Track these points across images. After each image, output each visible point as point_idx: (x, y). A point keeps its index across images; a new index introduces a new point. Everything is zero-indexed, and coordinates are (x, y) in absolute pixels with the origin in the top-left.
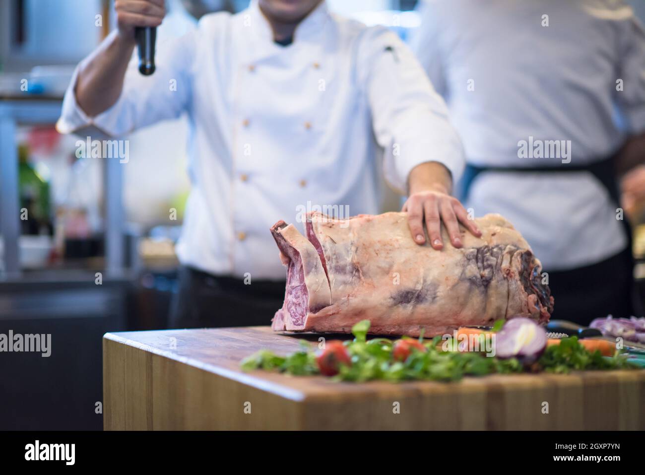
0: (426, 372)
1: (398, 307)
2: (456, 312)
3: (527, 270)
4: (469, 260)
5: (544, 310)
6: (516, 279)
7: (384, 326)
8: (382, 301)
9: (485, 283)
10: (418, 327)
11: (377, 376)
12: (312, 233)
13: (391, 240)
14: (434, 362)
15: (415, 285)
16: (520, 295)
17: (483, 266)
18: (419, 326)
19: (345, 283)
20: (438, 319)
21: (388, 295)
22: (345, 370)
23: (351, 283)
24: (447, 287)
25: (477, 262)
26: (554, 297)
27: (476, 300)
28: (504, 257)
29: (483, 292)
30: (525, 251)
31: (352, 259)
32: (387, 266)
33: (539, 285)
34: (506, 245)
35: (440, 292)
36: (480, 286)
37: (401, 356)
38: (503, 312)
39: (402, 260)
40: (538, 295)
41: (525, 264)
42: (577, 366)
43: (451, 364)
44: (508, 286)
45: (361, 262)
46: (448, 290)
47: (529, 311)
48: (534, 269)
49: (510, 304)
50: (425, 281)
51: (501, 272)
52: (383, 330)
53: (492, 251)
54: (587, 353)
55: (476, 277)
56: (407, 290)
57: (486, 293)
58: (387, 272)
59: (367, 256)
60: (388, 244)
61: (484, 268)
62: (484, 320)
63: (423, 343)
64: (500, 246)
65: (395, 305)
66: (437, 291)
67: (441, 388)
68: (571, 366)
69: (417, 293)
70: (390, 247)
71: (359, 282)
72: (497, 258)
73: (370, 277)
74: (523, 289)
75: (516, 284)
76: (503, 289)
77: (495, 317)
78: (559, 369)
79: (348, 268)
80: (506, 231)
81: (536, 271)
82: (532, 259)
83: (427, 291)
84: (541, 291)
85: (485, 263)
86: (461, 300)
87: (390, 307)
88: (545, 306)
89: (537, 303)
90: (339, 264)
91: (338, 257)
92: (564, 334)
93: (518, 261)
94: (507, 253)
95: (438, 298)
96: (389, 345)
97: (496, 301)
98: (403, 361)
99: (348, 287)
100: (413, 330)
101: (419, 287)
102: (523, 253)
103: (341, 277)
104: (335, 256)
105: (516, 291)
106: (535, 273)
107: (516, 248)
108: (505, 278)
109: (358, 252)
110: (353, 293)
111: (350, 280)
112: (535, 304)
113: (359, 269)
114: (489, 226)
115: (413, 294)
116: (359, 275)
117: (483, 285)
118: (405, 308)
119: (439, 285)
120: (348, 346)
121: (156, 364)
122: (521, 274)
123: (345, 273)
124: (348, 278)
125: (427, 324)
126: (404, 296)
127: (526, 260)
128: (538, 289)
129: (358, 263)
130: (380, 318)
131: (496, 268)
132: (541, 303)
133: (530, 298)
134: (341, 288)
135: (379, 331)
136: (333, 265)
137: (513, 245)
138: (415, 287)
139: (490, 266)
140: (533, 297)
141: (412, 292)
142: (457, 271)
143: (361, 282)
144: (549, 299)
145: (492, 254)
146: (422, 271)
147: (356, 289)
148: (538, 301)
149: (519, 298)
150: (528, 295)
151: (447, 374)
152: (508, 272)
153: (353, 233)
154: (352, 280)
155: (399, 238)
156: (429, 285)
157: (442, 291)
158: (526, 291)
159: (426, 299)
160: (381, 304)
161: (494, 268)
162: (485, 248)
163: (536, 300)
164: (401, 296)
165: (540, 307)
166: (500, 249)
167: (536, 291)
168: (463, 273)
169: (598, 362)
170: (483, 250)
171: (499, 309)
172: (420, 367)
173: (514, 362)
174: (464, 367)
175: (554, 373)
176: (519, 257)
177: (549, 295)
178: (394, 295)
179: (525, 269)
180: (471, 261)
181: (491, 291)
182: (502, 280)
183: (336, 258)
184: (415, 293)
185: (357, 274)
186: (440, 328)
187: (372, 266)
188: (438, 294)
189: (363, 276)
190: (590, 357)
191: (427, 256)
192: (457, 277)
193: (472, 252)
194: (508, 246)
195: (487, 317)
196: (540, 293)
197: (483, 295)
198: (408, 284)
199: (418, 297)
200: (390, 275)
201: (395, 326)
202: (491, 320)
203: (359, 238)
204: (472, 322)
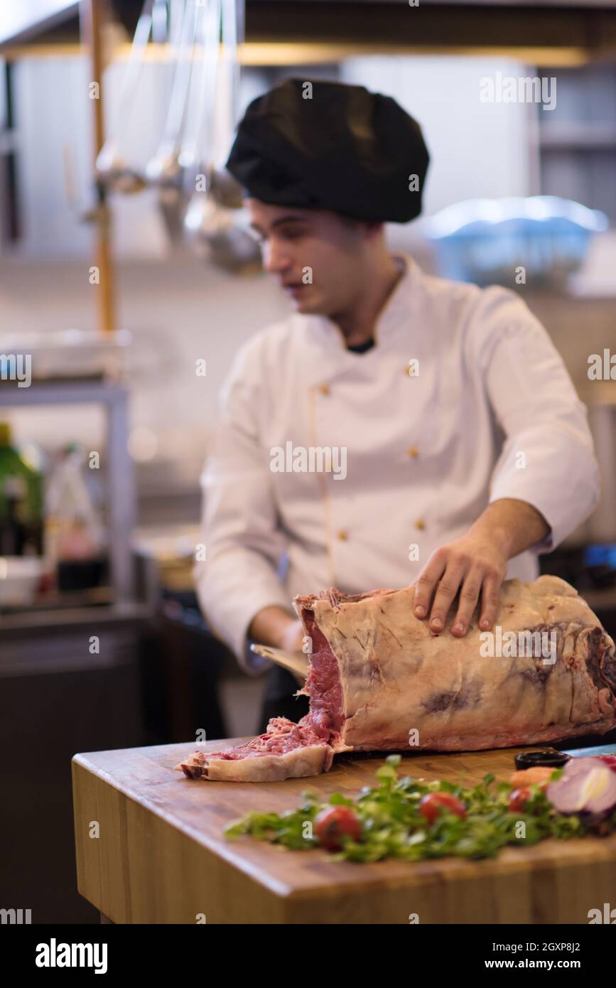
1: (431, 716)
2: (506, 716)
3: (596, 656)
6: (582, 669)
8: (411, 709)
9: (543, 679)
15: (452, 685)
16: (588, 690)
18: (459, 737)
19: (361, 689)
20: (484, 727)
21: (417, 701)
23: (370, 688)
24: (494, 684)
27: (532, 699)
28: (566, 640)
29: (540, 689)
30: (593, 629)
31: (370, 655)
32: (415, 662)
33: (612, 674)
34: (568, 623)
35: (483, 692)
36: (537, 682)
38: (567, 714)
39: (434, 653)
40: (612, 688)
41: (593, 646)
44: (573, 679)
45: (381, 659)
46: (495, 690)
47: (601, 711)
48: (605, 653)
49: (575, 704)
50: (464, 679)
51: (564, 662)
55: (530, 669)
56: (442, 692)
57: (544, 691)
58: (414, 669)
59: (389, 651)
62: (542, 725)
64: (560, 624)
65: (427, 713)
66: (482, 690)
69: (455, 696)
71: (380, 686)
73: (393, 678)
74: (592, 682)
75: (583, 677)
76: (567, 685)
77: (556, 721)
79: (366, 669)
80: (566, 600)
82: (602, 638)
83: (469, 691)
84: (615, 682)
86: (512, 701)
87: (422, 716)
89: (610, 699)
90: (353, 663)
91: (351, 653)
93: (585, 644)
94: (570, 634)
95: (482, 701)
97: (557, 701)
99: (366, 694)
100: (453, 743)
101: (457, 688)
102: (590, 632)
103: (357, 682)
104: (348, 653)
105: (583, 686)
106: (606, 658)
107: (581, 626)
108: (568, 670)
109: (376, 644)
110: (373, 701)
111: (369, 685)
112: (608, 702)
113: (379, 668)
114: (545, 595)
115: (450, 697)
116: (380, 677)
117: (540, 680)
118: (440, 716)
119: (483, 684)
122: (589, 662)
123: (361, 676)
124: (365, 682)
125: (468, 734)
126: (438, 701)
127: (595, 642)
128: (611, 679)
129: (378, 660)
133: (602, 694)
134: (357, 695)
136: (348, 663)
137: (577, 622)
138: (452, 689)
140: (606, 692)
141: (449, 695)
142: (506, 664)
143: (383, 686)
146: (460, 666)
147: (376, 697)
148: (611, 697)
149: (588, 695)
150: (599, 690)
152: (572, 661)
153: (370, 618)
154: (371, 684)
156: (470, 684)
157: (487, 691)
158: (596, 685)
159: (467, 703)
160: (410, 714)
162: (540, 628)
163: (609, 695)
164: (435, 702)
166: (560, 629)
167: (610, 684)
168: (513, 665)
171: (562, 711)
176: (585, 640)
178: (426, 700)
179: (594, 654)
181: (551, 688)
182: (564, 673)
183: (350, 656)
184: (452, 696)
185: (376, 675)
186: (486, 738)
187: (396, 663)
188: (483, 695)
189: (385, 677)
191: (466, 644)
192: (505, 673)
194: (571, 624)
195: (546, 720)
196: (613, 684)
197: (540, 694)
198: (442, 684)
199: (456, 701)
200: (419, 674)
201: (428, 739)
202: (552, 724)
203: (377, 625)
204: (527, 728)
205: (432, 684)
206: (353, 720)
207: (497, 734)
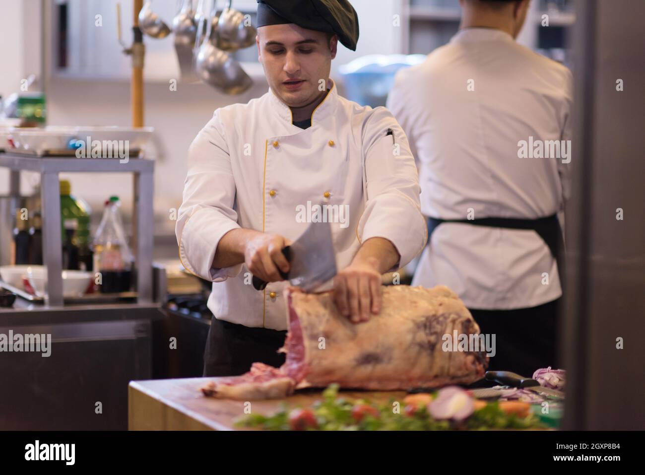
1: (360, 367)
2: (408, 370)
4: (419, 328)
5: (480, 367)
7: (349, 382)
8: (348, 362)
9: (432, 348)
15: (376, 349)
16: (459, 356)
17: (430, 332)
18: (378, 381)
19: (317, 348)
21: (352, 357)
24: (401, 350)
25: (425, 330)
27: (424, 360)
28: (447, 325)
29: (430, 355)
30: (465, 319)
31: (325, 327)
34: (450, 314)
35: (395, 354)
36: (427, 350)
38: (446, 371)
39: (365, 329)
40: (475, 356)
41: (464, 329)
45: (332, 330)
46: (402, 353)
47: (467, 370)
49: (451, 364)
50: (383, 345)
53: (438, 320)
55: (424, 342)
56: (368, 353)
57: (432, 355)
58: (352, 338)
59: (336, 326)
61: (432, 334)
62: (430, 377)
64: (445, 315)
65: (358, 365)
66: (393, 353)
69: (376, 356)
72: (442, 325)
73: (338, 343)
77: (438, 375)
79: (321, 336)
80: (451, 301)
82: (470, 325)
83: (385, 353)
85: (432, 330)
86: (412, 361)
87: (354, 368)
88: (481, 364)
89: (473, 363)
90: (313, 332)
91: (312, 326)
93: (459, 328)
94: (450, 321)
95: (393, 359)
97: (439, 362)
99: (320, 352)
100: (373, 385)
101: (379, 351)
102: (463, 321)
103: (314, 344)
105: (456, 354)
107: (458, 317)
110: (324, 357)
113: (329, 336)
114: (437, 297)
117: (430, 349)
118: (366, 368)
119: (394, 349)
125: (383, 380)
126: (366, 358)
127: (465, 327)
130: (346, 376)
132: (478, 362)
133: (468, 359)
136: (309, 333)
137: (456, 314)
138: (375, 351)
139: (436, 333)
141: (372, 355)
142: (409, 337)
143: (331, 348)
144: (485, 358)
145: (438, 323)
146: (381, 337)
149: (459, 359)
150: (467, 356)
156: (386, 349)
157: (397, 353)
159: (383, 361)
160: (347, 365)
162: (432, 317)
164: (364, 358)
166: (445, 318)
168: (414, 338)
170: (431, 319)
171: (442, 368)
176: (459, 325)
178: (357, 357)
181: (437, 354)
183: (311, 328)
184: (374, 356)
186: (394, 383)
188: (394, 356)
192: (409, 342)
193: (422, 321)
194: (452, 315)
195: (433, 374)
197: (429, 357)
198: (369, 348)
199: (376, 359)
200: (356, 340)
201: (359, 382)
202: (436, 377)
204: (421, 378)
205: (363, 348)
207: (401, 381)
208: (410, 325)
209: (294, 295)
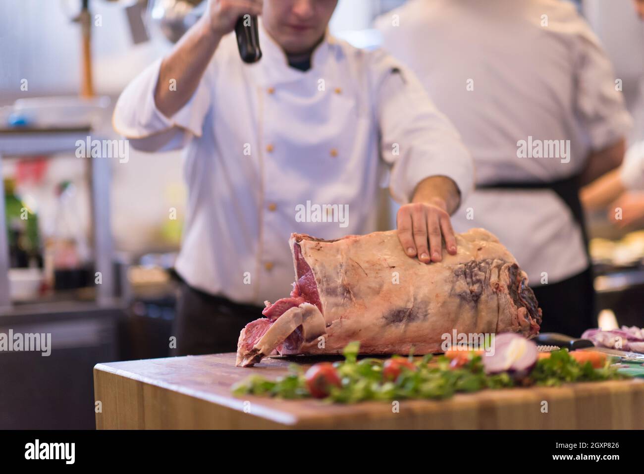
0: (417, 392)
1: (391, 326)
2: (448, 328)
3: (515, 284)
4: (458, 276)
5: (533, 322)
6: (505, 292)
7: (377, 346)
8: (375, 321)
9: (475, 299)
10: (411, 345)
11: (369, 397)
12: (300, 257)
13: (379, 259)
14: (425, 380)
15: (406, 303)
16: (509, 308)
17: (472, 280)
18: (411, 343)
19: (337, 305)
20: (430, 336)
21: (380, 315)
22: (336, 392)
23: (343, 305)
24: (438, 304)
25: (466, 278)
26: (542, 309)
27: (467, 315)
28: (492, 271)
29: (473, 307)
30: (512, 264)
31: (342, 280)
32: (378, 286)
33: (527, 298)
34: (493, 260)
35: (430, 309)
36: (470, 301)
37: (392, 375)
38: (494, 326)
40: (527, 308)
41: (512, 277)
42: (568, 379)
43: (441, 382)
44: (498, 299)
45: (351, 283)
46: (439, 307)
47: (520, 324)
48: (521, 282)
49: (500, 318)
50: (415, 299)
51: (490, 286)
52: (376, 350)
53: (480, 266)
54: (577, 365)
55: (465, 292)
56: (399, 309)
57: (476, 308)
58: (377, 292)
59: (357, 278)
60: (377, 264)
61: (474, 283)
63: (414, 361)
64: (487, 261)
65: (388, 324)
66: (428, 308)
67: (432, 406)
68: (562, 379)
69: (408, 311)
70: (378, 267)
71: (351, 303)
72: (485, 272)
73: (361, 298)
74: (512, 302)
75: (506, 298)
76: (493, 304)
77: (486, 331)
78: (551, 382)
79: (340, 290)
80: (491, 245)
81: (523, 283)
82: (519, 272)
83: (419, 308)
84: (530, 303)
85: (474, 278)
86: (452, 316)
87: (383, 326)
88: (534, 318)
89: (526, 316)
90: (330, 286)
91: (328, 278)
92: (555, 347)
93: (506, 275)
94: (494, 267)
95: (429, 316)
96: (380, 365)
97: (486, 316)
98: (394, 380)
99: (340, 308)
100: (406, 348)
101: (410, 306)
102: (510, 266)
103: (332, 300)
104: (325, 279)
105: (505, 305)
106: (522, 286)
107: (502, 262)
108: (494, 293)
109: (348, 273)
110: (345, 315)
111: (342, 302)
112: (525, 317)
113: (350, 290)
114: (474, 241)
115: (405, 313)
116: (350, 297)
117: (473, 300)
118: (397, 327)
119: (430, 302)
120: (338, 368)
121: (148, 394)
122: (509, 287)
123: (336, 295)
124: (340, 300)
125: (419, 342)
126: (395, 314)
127: (513, 274)
128: (526, 301)
129: (349, 284)
130: (373, 339)
131: (484, 284)
132: (530, 315)
133: (520, 311)
134: (333, 310)
135: (372, 351)
136: (325, 286)
137: (500, 259)
138: (406, 306)
139: (479, 281)
140: (523, 310)
141: (403, 311)
142: (447, 288)
143: (353, 303)
144: (537, 311)
145: (480, 269)
146: (412, 289)
147: (348, 311)
148: (527, 313)
149: (509, 312)
150: (518, 308)
151: (438, 393)
152: (497, 286)
153: (341, 254)
154: (344, 302)
155: (387, 257)
156: (420, 303)
157: (433, 308)
158: (515, 305)
159: (418, 317)
160: (374, 325)
161: (483, 283)
162: (472, 263)
163: (526, 313)
164: (393, 316)
165: (529, 320)
166: (487, 263)
167: (526, 305)
168: (453, 289)
169: (589, 374)
170: (470, 266)
171: (489, 323)
172: (410, 386)
173: (505, 377)
174: (455, 384)
175: (546, 386)
176: (506, 271)
177: (537, 306)
178: (386, 314)
179: (513, 282)
180: (460, 277)
181: (481, 306)
182: (491, 294)
183: (327, 281)
184: (406, 312)
185: (348, 295)
186: (432, 345)
187: (362, 286)
188: (429, 311)
189: (354, 297)
190: (581, 369)
191: (416, 274)
192: (447, 294)
193: (460, 268)
194: (495, 260)
196: (528, 305)
197: (473, 310)
198: (399, 303)
199: (410, 315)
200: (381, 295)
201: (388, 345)
203: (347, 259)
205: (391, 303)
206: (331, 328)
208: (447, 273)
209: (302, 243)
